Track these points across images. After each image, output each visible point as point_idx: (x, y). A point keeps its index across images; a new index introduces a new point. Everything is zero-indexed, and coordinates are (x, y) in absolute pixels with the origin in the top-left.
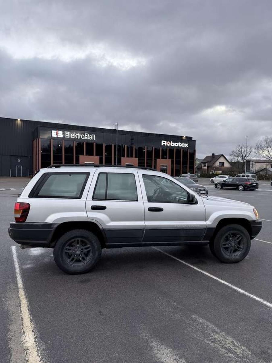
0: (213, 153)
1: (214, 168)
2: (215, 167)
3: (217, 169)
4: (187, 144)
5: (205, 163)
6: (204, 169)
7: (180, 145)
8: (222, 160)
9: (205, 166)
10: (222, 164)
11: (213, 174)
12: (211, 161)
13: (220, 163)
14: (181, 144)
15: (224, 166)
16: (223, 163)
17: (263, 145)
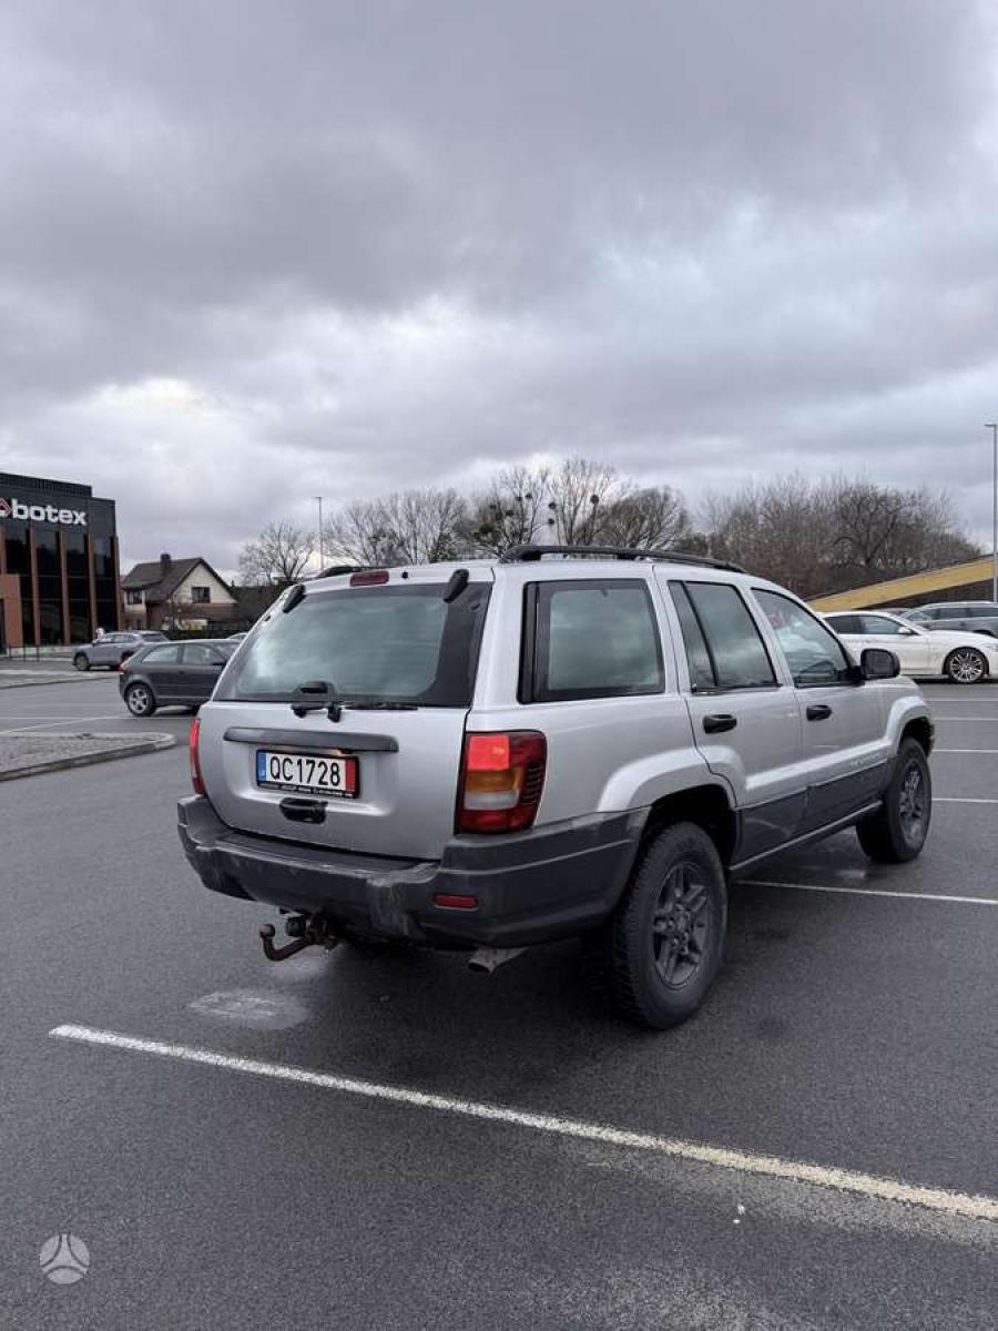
0: (162, 552)
1: (179, 611)
2: (181, 606)
3: (188, 612)
4: (83, 514)
5: (137, 590)
6: (133, 614)
7: (55, 515)
8: (199, 578)
9: (138, 601)
10: (202, 593)
11: (174, 631)
12: (160, 582)
13: (194, 589)
14: (56, 511)
15: (208, 601)
16: (207, 590)
17: (345, 530)
